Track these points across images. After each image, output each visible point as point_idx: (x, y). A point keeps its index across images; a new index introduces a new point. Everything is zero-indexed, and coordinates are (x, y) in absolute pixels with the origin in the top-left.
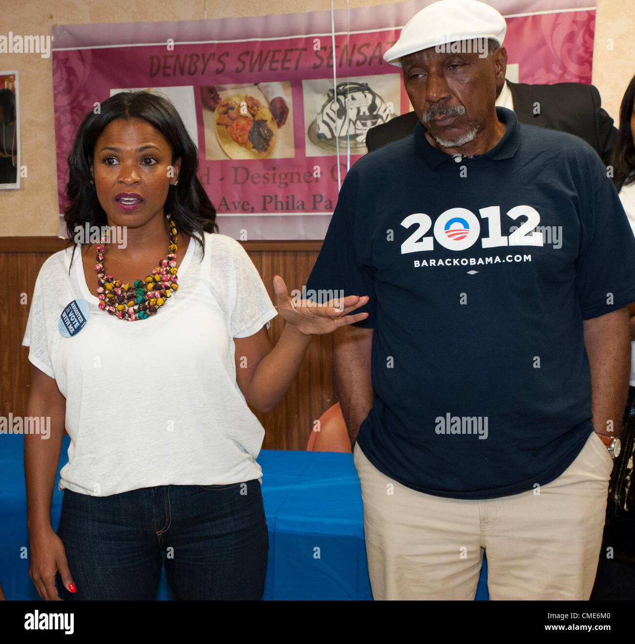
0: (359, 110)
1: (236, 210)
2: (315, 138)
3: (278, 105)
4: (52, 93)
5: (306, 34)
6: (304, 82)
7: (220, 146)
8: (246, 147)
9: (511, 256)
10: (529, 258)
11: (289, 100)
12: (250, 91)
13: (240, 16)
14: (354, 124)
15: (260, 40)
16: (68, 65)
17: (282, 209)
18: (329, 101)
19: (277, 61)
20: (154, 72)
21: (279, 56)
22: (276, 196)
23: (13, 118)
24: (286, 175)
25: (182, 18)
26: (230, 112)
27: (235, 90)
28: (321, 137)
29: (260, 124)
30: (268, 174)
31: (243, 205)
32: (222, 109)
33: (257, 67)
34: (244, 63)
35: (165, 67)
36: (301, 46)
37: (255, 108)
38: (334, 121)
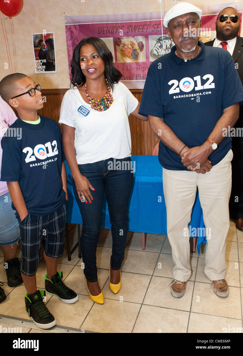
0: (167, 46)
1: (127, 79)
2: (153, 55)
3: (141, 44)
4: (66, 40)
5: (150, 20)
6: (149, 36)
7: (122, 58)
8: (130, 58)
9: (205, 92)
10: (210, 93)
11: (144, 43)
12: (131, 39)
13: (128, 13)
14: (165, 50)
15: (135, 21)
16: (71, 30)
17: (142, 79)
18: (157, 43)
19: (140, 29)
20: (100, 32)
21: (141, 27)
22: (140, 75)
23: (53, 49)
24: (143, 67)
25: (109, 14)
26: (125, 46)
27: (127, 39)
28: (154, 55)
29: (135, 50)
30: (138, 67)
31: (130, 77)
32: (122, 45)
33: (134, 31)
34: (129, 29)
35: (104, 31)
36: (148, 24)
37: (133, 45)
38: (159, 49)
